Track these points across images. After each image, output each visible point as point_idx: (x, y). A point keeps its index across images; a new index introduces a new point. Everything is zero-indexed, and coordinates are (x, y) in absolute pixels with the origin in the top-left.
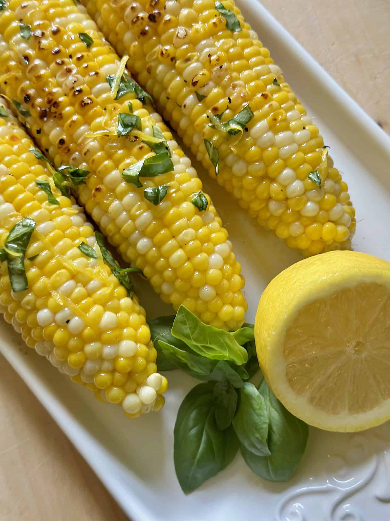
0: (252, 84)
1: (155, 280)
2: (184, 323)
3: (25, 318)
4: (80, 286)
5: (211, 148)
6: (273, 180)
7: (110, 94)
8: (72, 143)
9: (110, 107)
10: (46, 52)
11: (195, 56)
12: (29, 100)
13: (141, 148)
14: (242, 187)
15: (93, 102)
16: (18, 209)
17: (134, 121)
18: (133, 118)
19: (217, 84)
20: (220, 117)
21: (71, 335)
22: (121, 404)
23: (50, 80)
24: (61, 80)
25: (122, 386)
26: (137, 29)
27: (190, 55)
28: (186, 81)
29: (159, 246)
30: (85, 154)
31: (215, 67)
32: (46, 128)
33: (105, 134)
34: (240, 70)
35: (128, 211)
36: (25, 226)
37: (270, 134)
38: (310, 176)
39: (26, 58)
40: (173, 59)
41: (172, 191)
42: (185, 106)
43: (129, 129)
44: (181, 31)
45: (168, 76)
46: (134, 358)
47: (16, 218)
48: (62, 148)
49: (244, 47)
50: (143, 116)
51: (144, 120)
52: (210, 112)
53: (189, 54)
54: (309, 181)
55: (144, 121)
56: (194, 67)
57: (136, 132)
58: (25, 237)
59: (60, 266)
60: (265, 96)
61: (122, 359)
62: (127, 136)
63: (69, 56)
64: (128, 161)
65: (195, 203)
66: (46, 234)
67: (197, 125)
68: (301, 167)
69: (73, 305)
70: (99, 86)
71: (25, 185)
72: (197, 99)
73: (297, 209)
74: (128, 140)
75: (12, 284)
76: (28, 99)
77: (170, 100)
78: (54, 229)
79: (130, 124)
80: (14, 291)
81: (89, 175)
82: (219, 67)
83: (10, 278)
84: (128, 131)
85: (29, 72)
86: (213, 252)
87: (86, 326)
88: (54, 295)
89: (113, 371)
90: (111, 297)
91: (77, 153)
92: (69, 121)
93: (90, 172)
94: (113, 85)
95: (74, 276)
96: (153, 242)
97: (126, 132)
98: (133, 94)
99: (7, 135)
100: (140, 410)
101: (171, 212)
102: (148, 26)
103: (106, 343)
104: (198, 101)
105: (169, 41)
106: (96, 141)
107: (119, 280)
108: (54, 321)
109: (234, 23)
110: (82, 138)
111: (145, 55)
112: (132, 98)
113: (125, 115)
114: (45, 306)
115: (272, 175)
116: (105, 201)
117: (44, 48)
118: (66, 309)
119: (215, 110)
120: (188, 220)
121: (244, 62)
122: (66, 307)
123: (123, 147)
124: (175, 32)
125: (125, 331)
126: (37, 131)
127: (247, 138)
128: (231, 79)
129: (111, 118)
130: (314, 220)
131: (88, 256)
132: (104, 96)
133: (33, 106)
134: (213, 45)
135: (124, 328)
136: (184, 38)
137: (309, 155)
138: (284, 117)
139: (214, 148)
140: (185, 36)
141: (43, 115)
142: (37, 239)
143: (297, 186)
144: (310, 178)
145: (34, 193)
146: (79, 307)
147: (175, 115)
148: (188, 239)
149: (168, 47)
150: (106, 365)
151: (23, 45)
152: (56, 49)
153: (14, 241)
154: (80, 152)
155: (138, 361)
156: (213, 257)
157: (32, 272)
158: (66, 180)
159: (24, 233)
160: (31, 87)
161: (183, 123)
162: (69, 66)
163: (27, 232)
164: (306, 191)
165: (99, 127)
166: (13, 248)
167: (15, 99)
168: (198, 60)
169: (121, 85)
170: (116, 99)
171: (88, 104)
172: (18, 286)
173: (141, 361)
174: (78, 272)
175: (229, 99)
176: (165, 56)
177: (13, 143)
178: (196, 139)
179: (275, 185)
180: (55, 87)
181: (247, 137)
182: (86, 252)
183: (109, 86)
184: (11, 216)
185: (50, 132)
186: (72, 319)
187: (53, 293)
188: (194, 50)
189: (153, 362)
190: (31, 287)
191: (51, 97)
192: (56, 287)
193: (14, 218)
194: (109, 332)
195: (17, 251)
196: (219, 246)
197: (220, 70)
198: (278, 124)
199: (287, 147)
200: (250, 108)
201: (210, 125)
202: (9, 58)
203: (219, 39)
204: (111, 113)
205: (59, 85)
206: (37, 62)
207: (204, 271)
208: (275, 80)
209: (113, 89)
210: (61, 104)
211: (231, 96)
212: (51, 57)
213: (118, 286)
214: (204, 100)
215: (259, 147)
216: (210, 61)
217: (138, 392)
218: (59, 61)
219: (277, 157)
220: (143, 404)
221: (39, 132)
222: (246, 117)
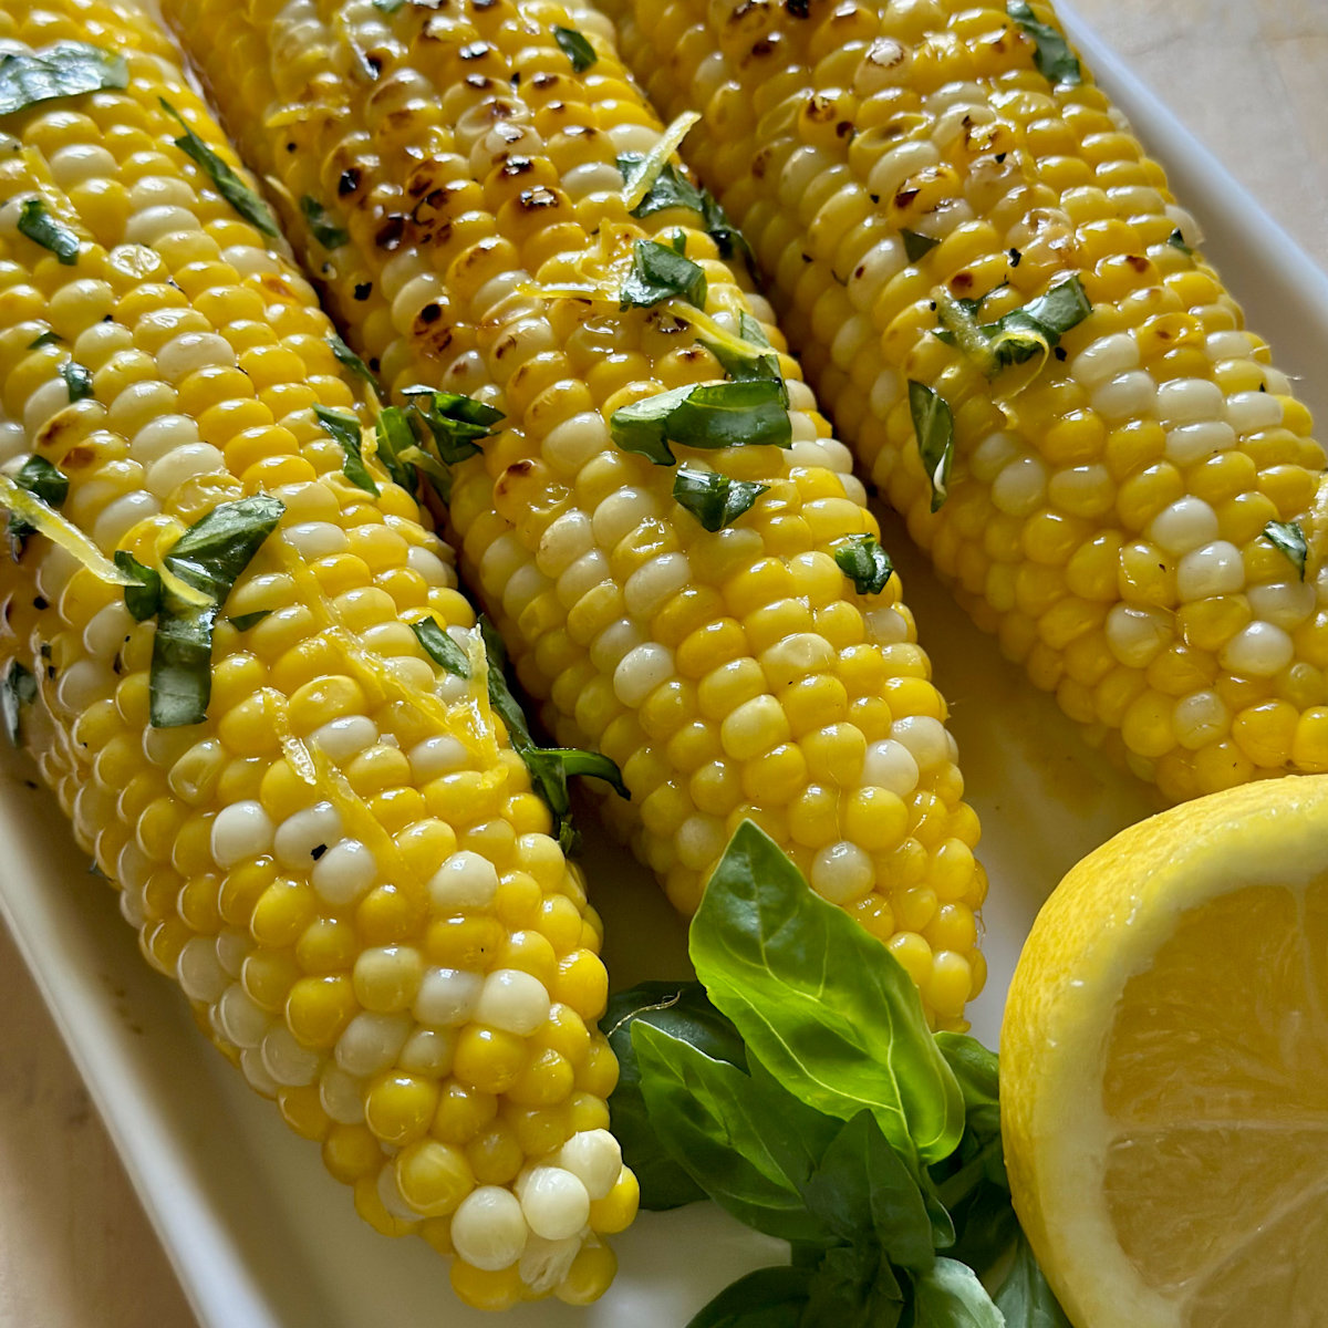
0: (1100, 226)
1: (660, 801)
2: (743, 891)
3: (169, 834)
4: (389, 743)
5: (929, 408)
6: (1132, 535)
7: (621, 195)
8: (463, 321)
9: (609, 226)
10: (442, 48)
11: (920, 122)
12: (354, 186)
13: (692, 356)
14: (1022, 560)
15: (560, 206)
16: (238, 465)
17: (683, 273)
18: (681, 266)
19: (979, 211)
20: (974, 305)
21: (320, 907)
22: (447, 1219)
23: (437, 129)
24: (471, 132)
25: (465, 1145)
26: (743, 40)
27: (902, 118)
28: (875, 198)
29: (692, 674)
30: (500, 353)
31: (979, 156)
32: (387, 275)
33: (578, 295)
34: (1062, 182)
35: (607, 551)
36: (244, 513)
37: (1142, 378)
38: (1269, 531)
39: (376, 61)
40: (845, 129)
41: (776, 505)
42: (860, 272)
43: (661, 292)
44: (884, 49)
45: (819, 183)
46: (531, 1043)
47: (223, 490)
48: (426, 337)
49: (1085, 128)
50: (718, 280)
51: (714, 289)
52: (944, 292)
53: (900, 115)
54: (1266, 546)
55: (717, 292)
56: (910, 153)
57: (683, 308)
58: (239, 548)
59: (335, 663)
60: (1138, 264)
61: (486, 1035)
62: (651, 312)
63: (510, 77)
64: (637, 387)
65: (847, 564)
66: (312, 556)
67: (894, 333)
68: (1237, 499)
69: (353, 798)
70: (587, 169)
71: (280, 409)
72: (905, 254)
73: (1210, 641)
74: (652, 327)
75: (153, 697)
76: (352, 184)
77: (812, 268)
78: (339, 549)
79: (668, 279)
80: (156, 724)
81: (497, 426)
82: (992, 157)
83: (153, 681)
84: (657, 295)
85: (376, 100)
86: (886, 735)
87: (382, 880)
88: (291, 751)
89: (444, 1079)
90: (490, 809)
91: (473, 355)
92: (469, 250)
93: (504, 416)
94: (637, 175)
95: (376, 706)
96: (675, 660)
97: (651, 298)
98: (696, 218)
99: (257, 271)
100: (515, 1267)
101: (757, 568)
102: (781, 29)
103: (435, 958)
104: (906, 260)
105: (842, 78)
106: (543, 318)
107: (532, 771)
108: (271, 851)
109: (1063, 62)
110: (501, 303)
111: (753, 123)
112: (690, 225)
113: (657, 248)
114: (250, 792)
115: (1132, 514)
116: (535, 509)
117: (438, 35)
118: (325, 807)
119: (962, 282)
120: (812, 609)
121: (1078, 164)
122: (323, 798)
123: (632, 345)
124: (862, 51)
125: (518, 938)
126: (358, 288)
127: (1058, 381)
128: (1029, 199)
129: (609, 260)
130: (1268, 688)
131: (439, 662)
132: (599, 197)
133: (364, 204)
134: (984, 101)
135: (516, 929)
136: (891, 65)
137: (1274, 471)
138: (1194, 336)
139: (941, 407)
140: (897, 60)
141: (391, 231)
142: (274, 566)
143: (1218, 557)
144: (1270, 539)
145: (304, 437)
146: (372, 811)
147: (824, 309)
148: (804, 663)
149: (833, 94)
150: (424, 1045)
151: (373, 28)
152: (479, 48)
153: (197, 555)
154: (483, 352)
155: (545, 1060)
156: (882, 748)
157: (233, 667)
158: (416, 445)
159: (239, 531)
160: (367, 149)
161: (846, 338)
162: (505, 100)
163: (250, 532)
164: (1248, 585)
165: (566, 275)
166: (188, 577)
167: (310, 194)
168: (925, 136)
169: (659, 182)
170: (636, 214)
171: (543, 205)
172: (173, 705)
173: (555, 1063)
174: (394, 696)
175: (1015, 254)
176: (821, 116)
177: (273, 295)
178: (884, 392)
179: (1140, 548)
180: (445, 150)
181: (1061, 378)
182: (437, 649)
183: (621, 179)
184: (209, 483)
185: (396, 290)
186: (334, 846)
187: (288, 744)
188: (919, 107)
189: (599, 1096)
190: (218, 718)
191: (426, 175)
192: (302, 730)
193: (215, 488)
194: (458, 917)
195: (201, 585)
196: (909, 720)
197: (996, 166)
198: (1172, 354)
199: (1195, 427)
200: (1082, 286)
201: (939, 330)
202: (323, 65)
203: (1005, 88)
204: (612, 245)
205: (461, 147)
206: (406, 76)
207: (843, 789)
208: (1178, 236)
209: (631, 185)
210: (453, 199)
211: (1021, 247)
212: (453, 65)
213: (525, 791)
214: (927, 255)
215: (1098, 414)
216: (968, 138)
217: (517, 1188)
218: (478, 79)
219: (1156, 454)
220: (533, 1241)
221: (363, 292)
222: (1064, 309)
